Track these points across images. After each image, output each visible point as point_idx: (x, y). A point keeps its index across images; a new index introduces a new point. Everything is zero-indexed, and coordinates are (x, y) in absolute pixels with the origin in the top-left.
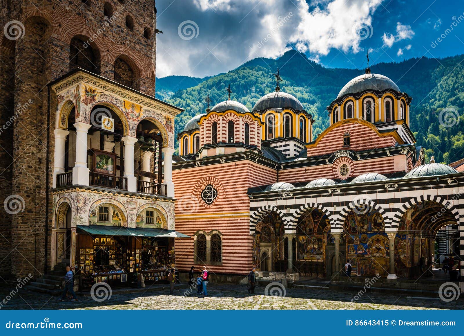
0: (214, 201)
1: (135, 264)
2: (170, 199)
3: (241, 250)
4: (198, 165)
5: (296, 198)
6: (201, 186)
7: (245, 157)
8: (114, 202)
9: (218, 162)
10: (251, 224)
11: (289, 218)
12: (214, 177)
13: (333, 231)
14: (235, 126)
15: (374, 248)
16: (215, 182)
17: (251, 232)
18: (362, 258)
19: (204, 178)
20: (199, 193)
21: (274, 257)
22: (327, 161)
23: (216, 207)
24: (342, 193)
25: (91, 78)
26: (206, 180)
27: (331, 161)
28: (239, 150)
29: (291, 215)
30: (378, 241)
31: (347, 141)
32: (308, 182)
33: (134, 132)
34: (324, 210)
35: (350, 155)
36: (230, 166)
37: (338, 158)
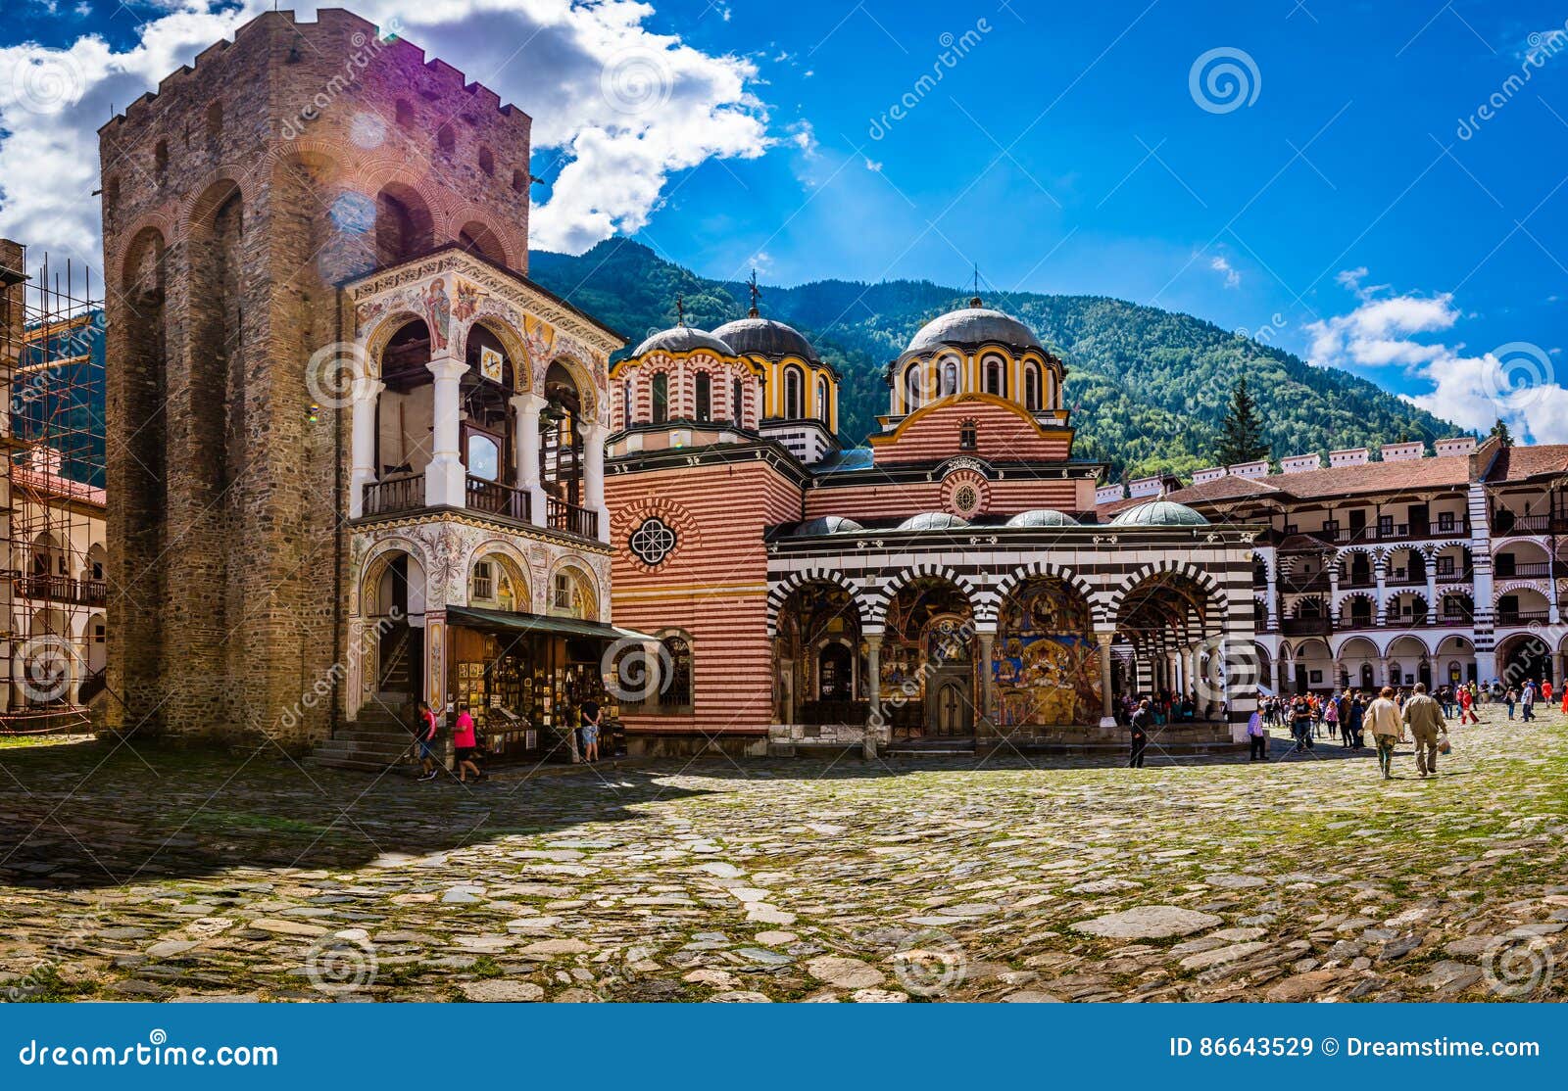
0: (669, 556)
1: (553, 705)
2: (604, 546)
3: (747, 674)
4: (622, 470)
5: (891, 552)
6: (630, 521)
7: (758, 454)
8: (509, 551)
9: (683, 463)
10: (770, 611)
11: (871, 599)
12: (667, 498)
13: (979, 627)
14: (712, 384)
15: (1035, 667)
16: (671, 510)
17: (771, 632)
18: (1009, 689)
19: (638, 501)
20: (622, 538)
21: (798, 694)
22: (929, 477)
23: (674, 570)
24: (1000, 545)
25: (473, 264)
26: (646, 507)
27: (937, 477)
28: (724, 437)
29: (879, 590)
30: (1044, 652)
31: (968, 435)
32: (905, 518)
33: (539, 386)
34: (958, 582)
35: (982, 467)
36: (715, 473)
37: (955, 473)
